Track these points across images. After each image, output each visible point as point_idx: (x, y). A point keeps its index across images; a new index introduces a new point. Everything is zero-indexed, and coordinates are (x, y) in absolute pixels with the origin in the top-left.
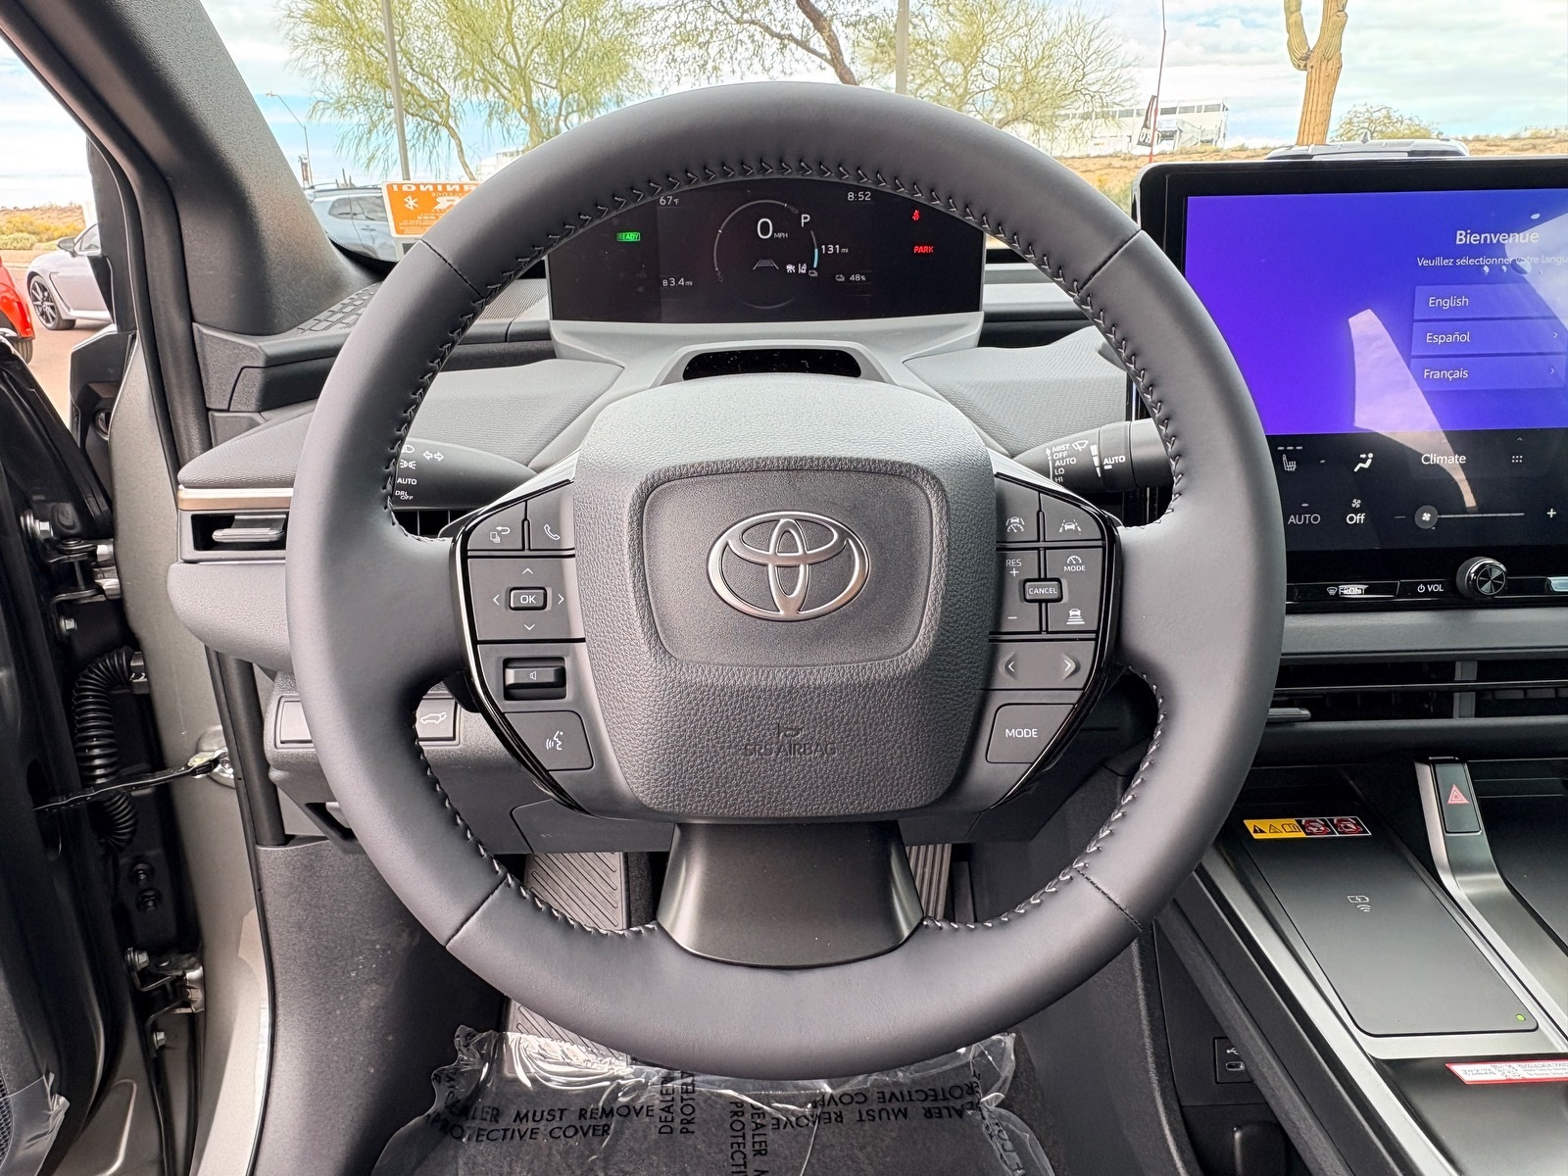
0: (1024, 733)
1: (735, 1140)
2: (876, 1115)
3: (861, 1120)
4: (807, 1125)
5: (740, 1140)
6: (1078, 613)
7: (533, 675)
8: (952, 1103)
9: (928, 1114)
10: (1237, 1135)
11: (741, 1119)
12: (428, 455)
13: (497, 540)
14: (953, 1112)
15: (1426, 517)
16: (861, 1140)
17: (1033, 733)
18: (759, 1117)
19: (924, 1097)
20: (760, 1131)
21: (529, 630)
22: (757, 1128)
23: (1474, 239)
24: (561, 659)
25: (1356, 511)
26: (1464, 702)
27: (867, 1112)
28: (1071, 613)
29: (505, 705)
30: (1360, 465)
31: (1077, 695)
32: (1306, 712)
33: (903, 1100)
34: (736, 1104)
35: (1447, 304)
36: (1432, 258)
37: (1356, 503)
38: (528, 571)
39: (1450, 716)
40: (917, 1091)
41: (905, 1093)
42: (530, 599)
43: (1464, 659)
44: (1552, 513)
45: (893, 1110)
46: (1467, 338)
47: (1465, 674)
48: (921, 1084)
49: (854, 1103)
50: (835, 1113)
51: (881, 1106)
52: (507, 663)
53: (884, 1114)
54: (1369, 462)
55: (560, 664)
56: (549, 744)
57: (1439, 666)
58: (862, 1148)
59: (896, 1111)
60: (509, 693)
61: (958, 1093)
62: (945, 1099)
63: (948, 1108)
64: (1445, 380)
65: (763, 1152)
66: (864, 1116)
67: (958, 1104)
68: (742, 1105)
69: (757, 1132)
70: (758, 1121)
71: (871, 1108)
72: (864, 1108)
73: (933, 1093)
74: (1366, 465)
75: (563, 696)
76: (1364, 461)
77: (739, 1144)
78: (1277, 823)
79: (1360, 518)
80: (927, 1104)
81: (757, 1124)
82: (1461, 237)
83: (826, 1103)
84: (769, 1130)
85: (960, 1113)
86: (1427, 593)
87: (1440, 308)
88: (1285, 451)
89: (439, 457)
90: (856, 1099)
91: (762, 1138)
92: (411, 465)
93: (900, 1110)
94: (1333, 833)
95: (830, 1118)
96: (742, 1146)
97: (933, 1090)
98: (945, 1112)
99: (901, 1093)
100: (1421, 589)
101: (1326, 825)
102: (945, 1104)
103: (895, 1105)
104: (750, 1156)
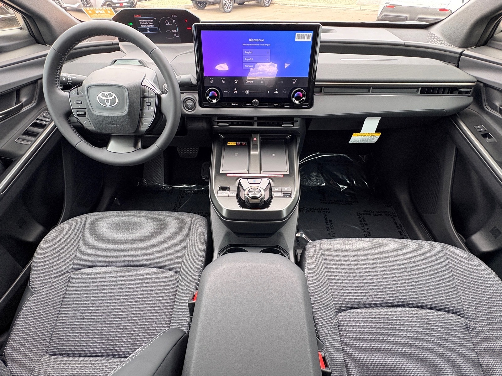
0: (146, 124)
7: (81, 113)
12: (73, 77)
13: (74, 93)
15: (247, 92)
21: (80, 107)
23: (252, 40)
24: (85, 111)
25: (235, 91)
26: (256, 124)
28: (152, 107)
29: (78, 117)
30: (235, 82)
31: (152, 119)
32: (228, 124)
35: (248, 53)
36: (245, 44)
37: (235, 89)
38: (79, 98)
39: (253, 126)
42: (79, 102)
43: (256, 116)
44: (268, 92)
46: (252, 60)
47: (256, 119)
52: (77, 111)
54: (237, 82)
55: (85, 112)
56: (85, 123)
57: (251, 118)
60: (78, 115)
64: (249, 67)
74: (236, 82)
75: (86, 116)
76: (236, 81)
78: (232, 143)
79: (236, 92)
82: (250, 40)
86: (248, 105)
87: (247, 53)
88: (222, 79)
89: (75, 77)
92: (70, 79)
94: (241, 145)
100: (247, 104)
101: (240, 143)
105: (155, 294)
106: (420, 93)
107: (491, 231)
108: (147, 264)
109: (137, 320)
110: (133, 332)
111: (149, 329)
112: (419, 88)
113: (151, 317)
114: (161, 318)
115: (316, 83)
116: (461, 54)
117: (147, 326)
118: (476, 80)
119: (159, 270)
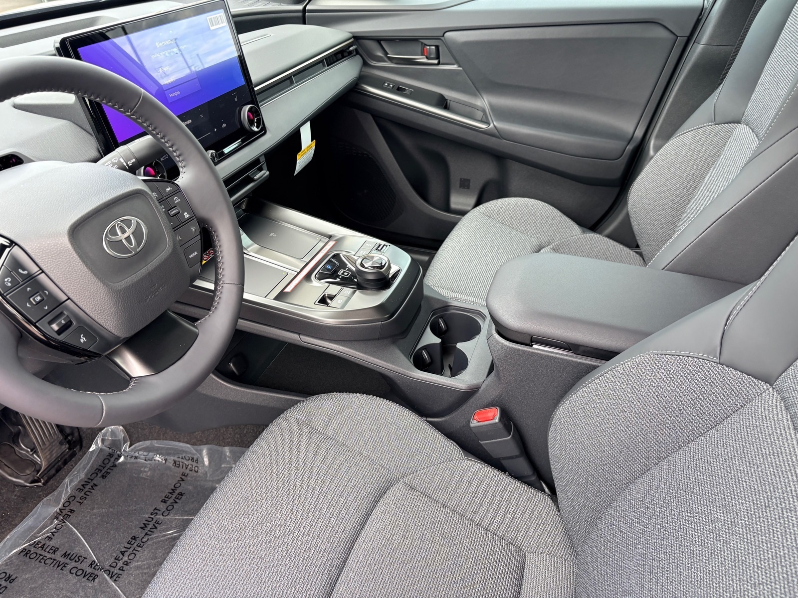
0: (194, 255)
1: (39, 559)
2: (85, 496)
3: (81, 503)
4: (62, 526)
5: (41, 557)
6: (186, 213)
7: (61, 323)
8: (108, 466)
9: (103, 477)
10: (231, 365)
11: (31, 552)
13: (10, 284)
14: (111, 468)
16: (89, 508)
17: (196, 253)
18: (39, 544)
19: (95, 475)
20: (45, 547)
21: (47, 309)
22: (43, 548)
24: (63, 312)
27: (80, 499)
28: (185, 214)
31: (199, 237)
33: (89, 483)
34: (22, 551)
38: (28, 289)
40: (91, 476)
41: (87, 480)
42: (38, 299)
44: (215, 130)
45: (89, 489)
48: (89, 473)
49: (72, 503)
50: (68, 512)
51: (83, 493)
53: (88, 493)
55: (64, 314)
58: (93, 509)
59: (91, 488)
61: (106, 461)
62: (104, 468)
63: (108, 469)
64: (175, 96)
65: (57, 549)
66: (81, 501)
67: (110, 464)
68: (26, 549)
69: (44, 549)
70: (40, 546)
71: (80, 497)
72: (78, 499)
73: (97, 470)
77: (42, 559)
80: (100, 475)
81: (41, 547)
83: (60, 513)
84: (48, 543)
85: (115, 466)
90: (71, 501)
91: (49, 548)
93: (92, 486)
94: (210, 256)
95: (68, 515)
96: (44, 558)
97: (97, 469)
98: (109, 471)
99: (86, 482)
101: (207, 255)
102: (105, 469)
103: (88, 487)
104: (53, 556)
105: (424, 529)
106: (328, 66)
107: (461, 187)
108: (357, 526)
109: (462, 573)
110: (479, 585)
111: (481, 555)
112: (323, 60)
113: (462, 547)
114: (469, 531)
115: (256, 89)
116: (304, 10)
117: (475, 559)
118: (351, 35)
119: (377, 510)
